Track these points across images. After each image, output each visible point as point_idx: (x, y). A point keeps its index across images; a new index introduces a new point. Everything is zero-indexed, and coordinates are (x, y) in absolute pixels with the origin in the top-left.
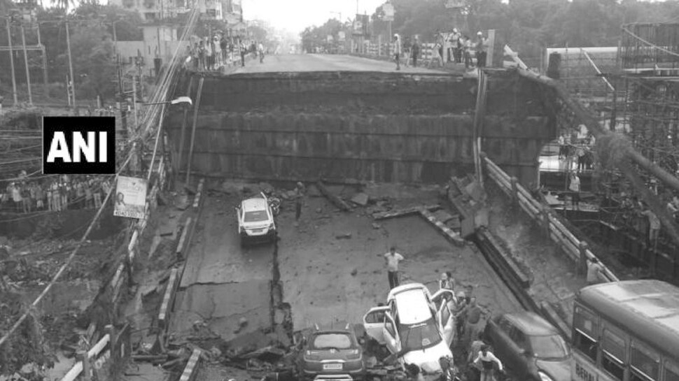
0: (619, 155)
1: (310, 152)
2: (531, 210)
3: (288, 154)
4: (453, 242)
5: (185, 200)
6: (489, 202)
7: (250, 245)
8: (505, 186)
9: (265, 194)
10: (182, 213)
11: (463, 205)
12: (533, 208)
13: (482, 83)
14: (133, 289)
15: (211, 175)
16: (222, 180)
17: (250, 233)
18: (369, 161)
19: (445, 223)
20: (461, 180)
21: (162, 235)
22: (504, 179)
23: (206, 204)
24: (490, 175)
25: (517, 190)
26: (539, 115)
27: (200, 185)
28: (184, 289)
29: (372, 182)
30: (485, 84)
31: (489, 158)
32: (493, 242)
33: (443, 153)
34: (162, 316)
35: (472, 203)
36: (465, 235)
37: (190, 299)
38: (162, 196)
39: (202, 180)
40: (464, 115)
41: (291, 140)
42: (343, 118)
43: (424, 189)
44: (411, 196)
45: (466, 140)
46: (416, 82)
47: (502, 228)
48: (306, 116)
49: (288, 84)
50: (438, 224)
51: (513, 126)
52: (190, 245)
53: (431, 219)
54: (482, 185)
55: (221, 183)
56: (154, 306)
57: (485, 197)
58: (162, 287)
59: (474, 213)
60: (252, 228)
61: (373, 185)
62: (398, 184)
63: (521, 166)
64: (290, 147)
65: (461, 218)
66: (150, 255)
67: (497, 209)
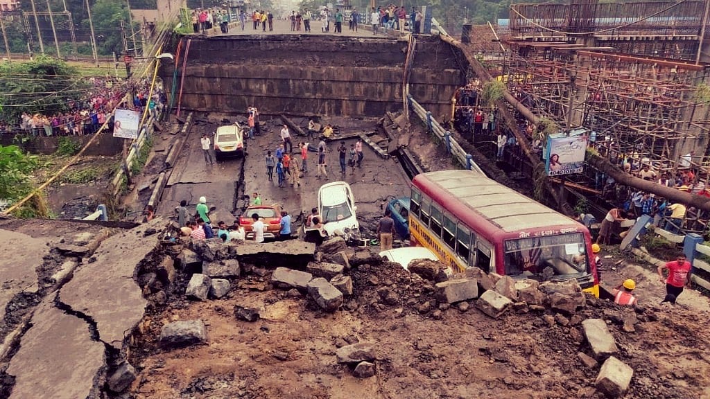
0: (497, 96)
1: (276, 93)
2: (439, 134)
3: (259, 95)
4: (381, 156)
5: (176, 127)
6: (412, 129)
7: (223, 158)
8: (424, 118)
9: (239, 123)
10: (173, 136)
11: (392, 131)
12: (440, 132)
13: (412, 44)
14: (132, 187)
15: (198, 109)
16: (207, 113)
17: (223, 150)
18: (323, 100)
19: (377, 144)
20: (394, 114)
21: (156, 152)
22: (422, 113)
23: (193, 130)
24: (415, 110)
25: (431, 120)
26: (454, 68)
27: (189, 117)
28: (170, 186)
29: (326, 115)
30: (414, 46)
31: (414, 98)
32: (409, 156)
33: (380, 94)
34: (151, 203)
35: (399, 129)
36: (390, 151)
37: (174, 192)
38: (157, 125)
39: (191, 114)
40: (397, 68)
41: (261, 85)
42: (302, 69)
43: (365, 120)
44: (356, 125)
45: (399, 85)
46: (361, 43)
47: (418, 146)
48: (273, 67)
49: (259, 44)
50: (371, 144)
51: (434, 76)
52: (178, 158)
53: (367, 141)
54: (408, 117)
55: (206, 116)
56: (147, 198)
57: (409, 125)
58: (154, 185)
59: (399, 136)
60: (224, 146)
61: (326, 117)
62: (346, 116)
63: (440, 104)
64: (261, 91)
65: (390, 140)
66: (147, 164)
67: (416, 133)
